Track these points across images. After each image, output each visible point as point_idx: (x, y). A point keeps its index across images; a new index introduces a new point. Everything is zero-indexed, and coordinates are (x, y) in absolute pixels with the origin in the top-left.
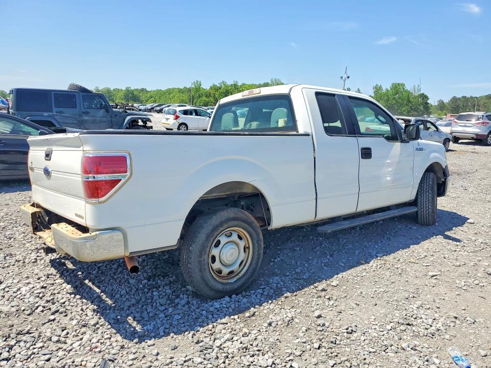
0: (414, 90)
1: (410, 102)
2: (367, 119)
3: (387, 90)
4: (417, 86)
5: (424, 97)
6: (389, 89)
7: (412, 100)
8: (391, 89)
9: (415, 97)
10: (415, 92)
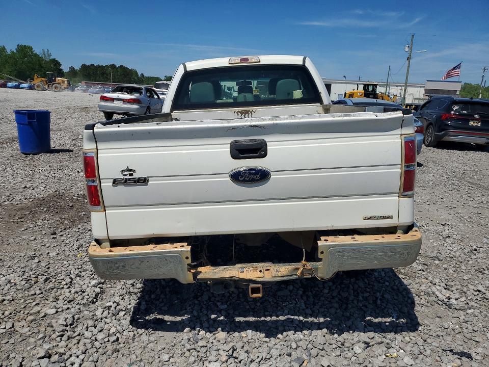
0: (44, 55)
1: (42, 67)
2: (10, 84)
3: (12, 52)
4: (46, 51)
5: (57, 63)
6: (15, 51)
7: (44, 65)
8: (17, 51)
9: (47, 62)
10: (45, 56)
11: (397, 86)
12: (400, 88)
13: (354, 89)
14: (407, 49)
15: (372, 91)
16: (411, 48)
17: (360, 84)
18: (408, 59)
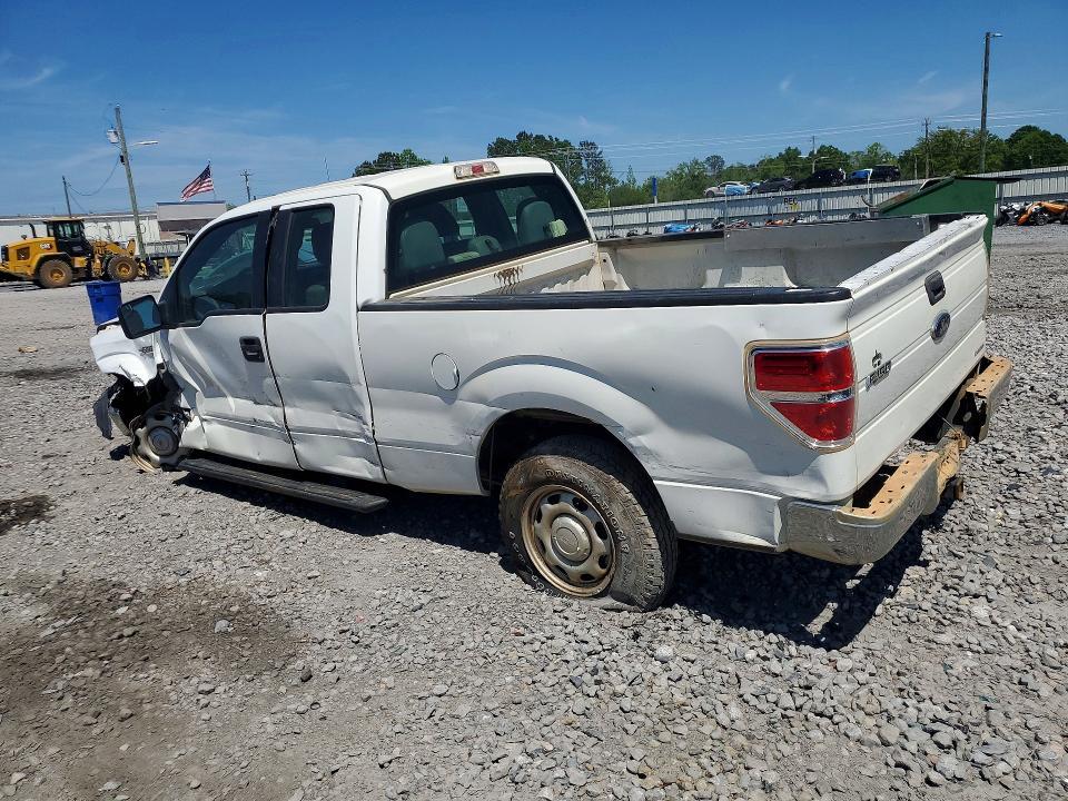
11: (96, 221)
12: (105, 224)
13: (24, 237)
14: (114, 138)
15: (73, 235)
16: (122, 134)
17: (38, 222)
18: (122, 161)
